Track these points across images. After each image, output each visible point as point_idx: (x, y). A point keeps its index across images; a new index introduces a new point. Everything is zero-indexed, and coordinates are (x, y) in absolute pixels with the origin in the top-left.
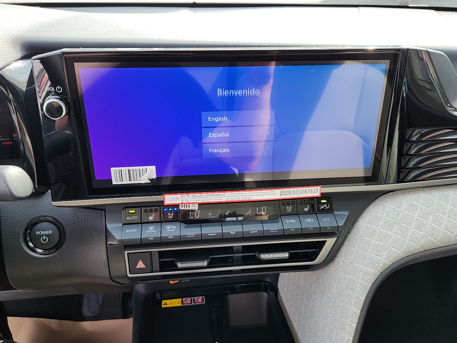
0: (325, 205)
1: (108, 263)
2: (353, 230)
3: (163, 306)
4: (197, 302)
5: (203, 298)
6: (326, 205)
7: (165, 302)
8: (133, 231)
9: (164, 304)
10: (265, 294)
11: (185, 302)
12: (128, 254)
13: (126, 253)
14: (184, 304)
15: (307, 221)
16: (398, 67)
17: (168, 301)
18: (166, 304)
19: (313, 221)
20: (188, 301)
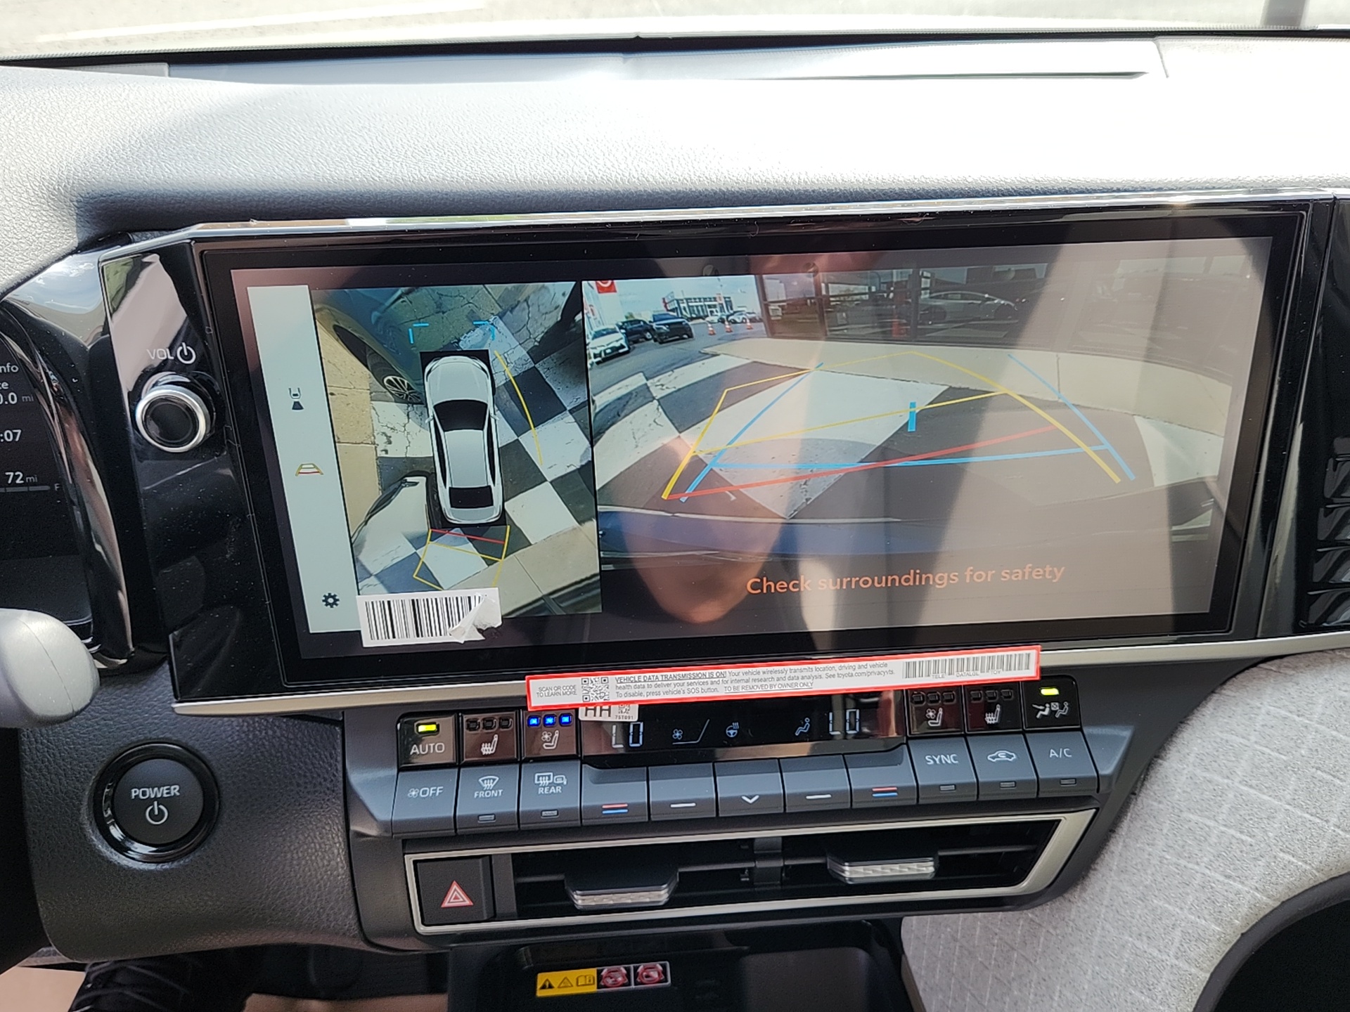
0: (1052, 704)
1: (354, 890)
2: (1148, 786)
3: (540, 993)
4: (645, 980)
5: (664, 967)
6: (1057, 704)
7: (547, 980)
8: (431, 792)
9: (544, 987)
10: (862, 955)
11: (610, 981)
12: (415, 862)
13: (409, 859)
14: (605, 987)
15: (993, 758)
16: (1301, 257)
17: (555, 977)
18: (551, 987)
19: (1015, 757)
20: (617, 975)
